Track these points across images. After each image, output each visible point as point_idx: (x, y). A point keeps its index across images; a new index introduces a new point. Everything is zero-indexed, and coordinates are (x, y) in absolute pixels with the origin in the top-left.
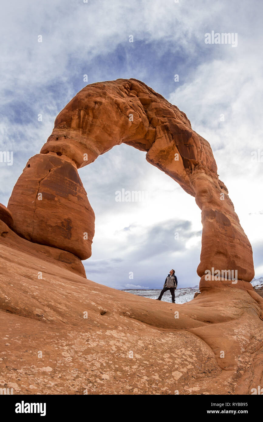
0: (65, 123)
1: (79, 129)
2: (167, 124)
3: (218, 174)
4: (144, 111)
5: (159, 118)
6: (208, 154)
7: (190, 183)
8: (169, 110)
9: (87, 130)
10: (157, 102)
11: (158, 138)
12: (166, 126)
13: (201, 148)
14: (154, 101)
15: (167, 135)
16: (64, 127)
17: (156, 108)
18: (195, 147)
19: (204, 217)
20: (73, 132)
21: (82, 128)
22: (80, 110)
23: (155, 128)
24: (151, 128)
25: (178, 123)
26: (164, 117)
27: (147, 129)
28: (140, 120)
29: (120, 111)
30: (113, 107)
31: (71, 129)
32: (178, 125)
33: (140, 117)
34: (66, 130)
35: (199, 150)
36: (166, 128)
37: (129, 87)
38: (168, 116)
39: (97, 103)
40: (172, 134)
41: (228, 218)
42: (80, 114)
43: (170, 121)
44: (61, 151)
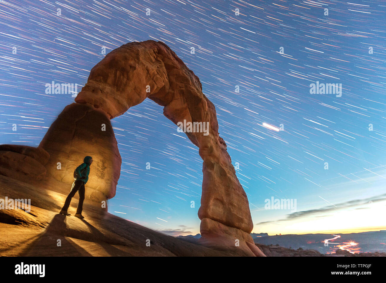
0: (102, 78)
1: (114, 86)
2: (184, 89)
3: (218, 132)
4: (167, 76)
5: (178, 83)
6: (212, 116)
7: (196, 138)
8: (186, 77)
9: (121, 89)
10: (177, 69)
11: (175, 99)
12: (182, 91)
13: (207, 111)
14: (176, 67)
15: (182, 97)
16: (100, 81)
17: (176, 75)
18: (203, 110)
19: (205, 167)
20: (108, 87)
21: (117, 86)
22: (117, 70)
23: (174, 90)
24: (171, 91)
25: (192, 89)
26: (182, 83)
27: (167, 91)
28: (163, 84)
29: (149, 76)
30: (144, 72)
31: (107, 85)
32: (191, 91)
33: (163, 82)
34: (102, 85)
35: (206, 113)
36: (182, 93)
37: (157, 51)
38: (185, 82)
39: (132, 68)
40: (186, 98)
41: (225, 170)
42: (116, 74)
43: (186, 86)
44: (98, 104)
